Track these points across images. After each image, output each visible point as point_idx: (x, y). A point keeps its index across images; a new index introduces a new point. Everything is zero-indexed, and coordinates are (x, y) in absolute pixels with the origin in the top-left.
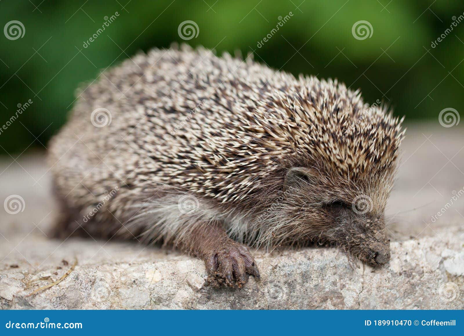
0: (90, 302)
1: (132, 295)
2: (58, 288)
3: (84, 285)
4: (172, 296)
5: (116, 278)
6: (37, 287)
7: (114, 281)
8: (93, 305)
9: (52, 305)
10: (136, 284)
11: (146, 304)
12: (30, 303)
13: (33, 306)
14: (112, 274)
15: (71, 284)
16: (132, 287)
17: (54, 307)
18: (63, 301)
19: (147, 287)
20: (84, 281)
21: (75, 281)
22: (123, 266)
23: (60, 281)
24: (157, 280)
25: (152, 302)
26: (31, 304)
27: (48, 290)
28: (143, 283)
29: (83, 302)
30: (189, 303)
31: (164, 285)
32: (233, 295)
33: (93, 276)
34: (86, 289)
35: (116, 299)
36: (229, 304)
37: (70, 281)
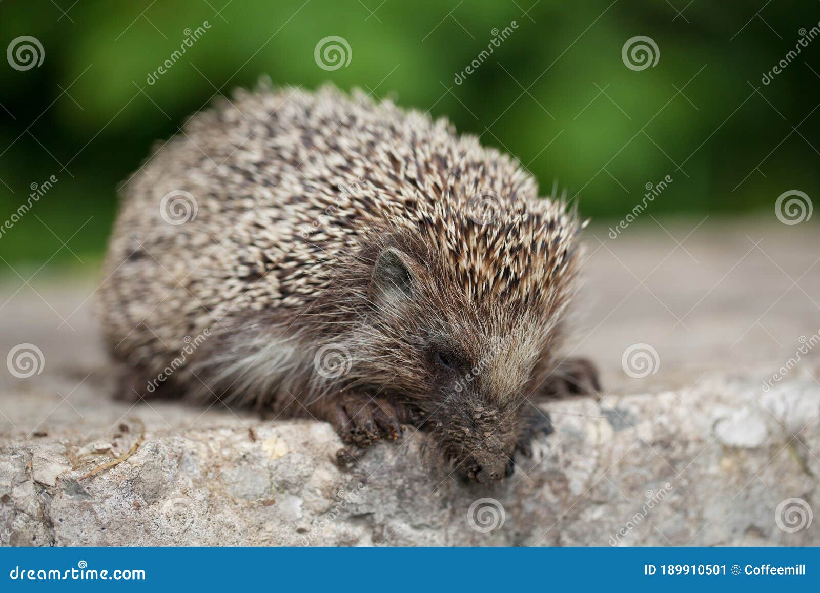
0: (177, 488)
1: (242, 478)
2: (128, 465)
3: (167, 460)
4: (305, 479)
5: (215, 451)
6: (93, 465)
7: (212, 455)
8: (183, 493)
9: (121, 493)
10: (247, 461)
11: (265, 491)
12: (85, 489)
13: (90, 494)
14: (207, 445)
15: (148, 460)
16: (240, 464)
17: (123, 496)
18: (137, 486)
19: (265, 465)
20: (167, 455)
21: (154, 455)
22: (223, 432)
23: (129, 455)
24: (281, 454)
25: (273, 488)
26: (87, 491)
27: (112, 469)
28: (258, 459)
29: (167, 489)
30: (333, 489)
31: (293, 461)
32: (401, 477)
33: (179, 448)
34: (171, 467)
35: (217, 483)
36: (394, 491)
37: (147, 455)
